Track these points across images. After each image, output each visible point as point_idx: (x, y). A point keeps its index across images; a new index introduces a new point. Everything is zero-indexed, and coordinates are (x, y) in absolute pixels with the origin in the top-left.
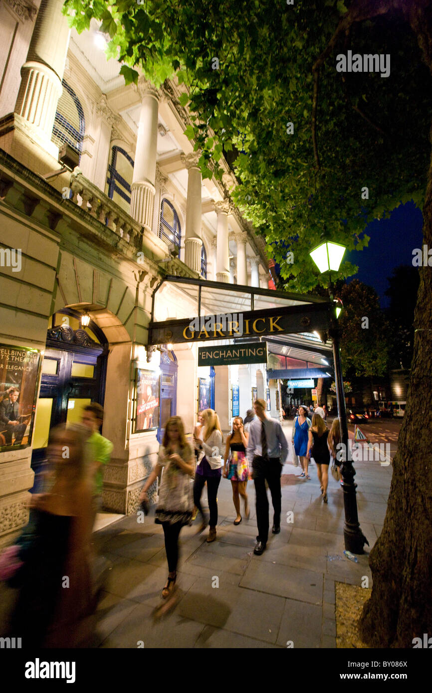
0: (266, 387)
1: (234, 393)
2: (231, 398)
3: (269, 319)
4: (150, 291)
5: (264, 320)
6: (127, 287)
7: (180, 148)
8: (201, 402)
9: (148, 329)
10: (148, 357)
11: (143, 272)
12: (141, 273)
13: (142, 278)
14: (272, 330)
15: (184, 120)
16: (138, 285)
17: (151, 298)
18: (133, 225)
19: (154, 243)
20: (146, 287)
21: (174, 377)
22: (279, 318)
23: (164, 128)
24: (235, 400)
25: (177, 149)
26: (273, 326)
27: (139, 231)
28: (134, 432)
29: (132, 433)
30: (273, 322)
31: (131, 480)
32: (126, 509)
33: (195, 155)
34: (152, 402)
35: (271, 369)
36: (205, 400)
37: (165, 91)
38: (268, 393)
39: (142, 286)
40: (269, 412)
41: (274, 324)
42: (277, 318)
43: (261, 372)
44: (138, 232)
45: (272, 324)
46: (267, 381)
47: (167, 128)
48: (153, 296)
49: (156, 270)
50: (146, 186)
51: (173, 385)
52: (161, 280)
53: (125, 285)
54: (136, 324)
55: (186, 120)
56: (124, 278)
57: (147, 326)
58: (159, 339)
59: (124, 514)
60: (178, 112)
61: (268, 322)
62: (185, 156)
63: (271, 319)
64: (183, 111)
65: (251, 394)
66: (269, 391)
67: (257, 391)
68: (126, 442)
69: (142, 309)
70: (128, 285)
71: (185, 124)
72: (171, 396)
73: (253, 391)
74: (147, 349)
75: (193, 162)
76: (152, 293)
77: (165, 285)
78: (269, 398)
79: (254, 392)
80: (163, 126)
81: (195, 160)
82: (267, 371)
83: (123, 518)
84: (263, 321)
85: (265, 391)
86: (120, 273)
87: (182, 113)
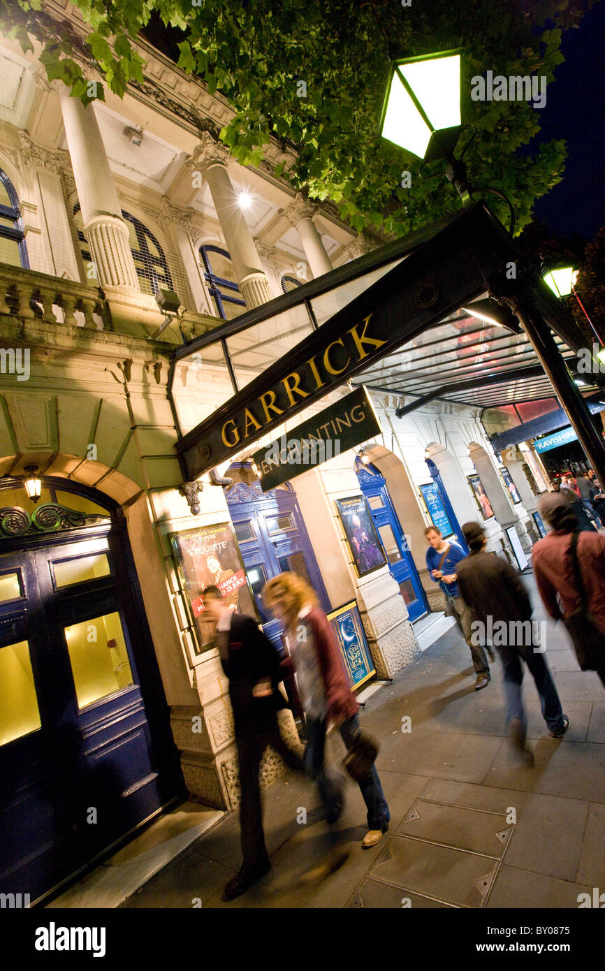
0: (497, 465)
1: (429, 499)
2: (426, 510)
3: (350, 334)
4: (158, 391)
5: (340, 342)
6: (102, 400)
7: (179, 151)
8: (355, 540)
9: (175, 457)
10: (193, 504)
11: (125, 363)
12: (123, 367)
13: (127, 374)
14: (363, 355)
15: (153, 97)
16: (126, 390)
17: (167, 402)
18: (79, 293)
19: (139, 308)
20: (146, 385)
21: (292, 514)
22: (367, 320)
23: (134, 130)
24: (435, 511)
25: (176, 155)
26: (364, 345)
27: (97, 298)
28: (199, 651)
29: (197, 654)
30: (360, 337)
31: (219, 742)
32: (226, 798)
33: (202, 146)
34: (230, 581)
35: (495, 435)
36: (364, 534)
37: (88, 60)
38: (506, 474)
39: (135, 387)
40: (520, 504)
41: (364, 339)
42: (365, 322)
43: (477, 445)
44: (94, 300)
45: (359, 341)
46: (497, 456)
47: (138, 128)
48: (170, 397)
49: (147, 349)
50: (102, 222)
51: (296, 529)
52: (170, 364)
53: (96, 398)
54: (143, 457)
55: (158, 96)
56: (85, 386)
57: (173, 452)
58: (196, 467)
59: (225, 809)
60: (137, 88)
61: (349, 341)
62: (191, 158)
63: (354, 332)
64: (146, 84)
65: (468, 487)
66: (508, 471)
67: (478, 479)
68: (190, 673)
69: (150, 427)
70: (101, 396)
71: (161, 103)
72: (297, 549)
73: (471, 482)
74: (184, 492)
75: (206, 159)
76: (165, 392)
77: (186, 370)
78: (512, 481)
79: (474, 484)
80: (131, 128)
81: (207, 153)
82: (490, 440)
83: (223, 819)
84: (339, 344)
85: (498, 473)
86: (73, 381)
87: (145, 87)
